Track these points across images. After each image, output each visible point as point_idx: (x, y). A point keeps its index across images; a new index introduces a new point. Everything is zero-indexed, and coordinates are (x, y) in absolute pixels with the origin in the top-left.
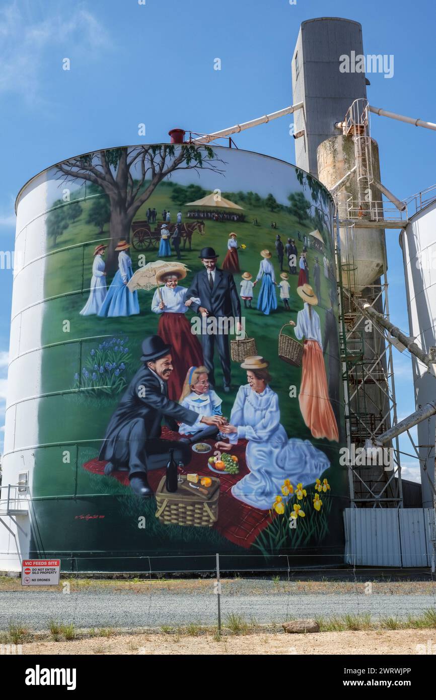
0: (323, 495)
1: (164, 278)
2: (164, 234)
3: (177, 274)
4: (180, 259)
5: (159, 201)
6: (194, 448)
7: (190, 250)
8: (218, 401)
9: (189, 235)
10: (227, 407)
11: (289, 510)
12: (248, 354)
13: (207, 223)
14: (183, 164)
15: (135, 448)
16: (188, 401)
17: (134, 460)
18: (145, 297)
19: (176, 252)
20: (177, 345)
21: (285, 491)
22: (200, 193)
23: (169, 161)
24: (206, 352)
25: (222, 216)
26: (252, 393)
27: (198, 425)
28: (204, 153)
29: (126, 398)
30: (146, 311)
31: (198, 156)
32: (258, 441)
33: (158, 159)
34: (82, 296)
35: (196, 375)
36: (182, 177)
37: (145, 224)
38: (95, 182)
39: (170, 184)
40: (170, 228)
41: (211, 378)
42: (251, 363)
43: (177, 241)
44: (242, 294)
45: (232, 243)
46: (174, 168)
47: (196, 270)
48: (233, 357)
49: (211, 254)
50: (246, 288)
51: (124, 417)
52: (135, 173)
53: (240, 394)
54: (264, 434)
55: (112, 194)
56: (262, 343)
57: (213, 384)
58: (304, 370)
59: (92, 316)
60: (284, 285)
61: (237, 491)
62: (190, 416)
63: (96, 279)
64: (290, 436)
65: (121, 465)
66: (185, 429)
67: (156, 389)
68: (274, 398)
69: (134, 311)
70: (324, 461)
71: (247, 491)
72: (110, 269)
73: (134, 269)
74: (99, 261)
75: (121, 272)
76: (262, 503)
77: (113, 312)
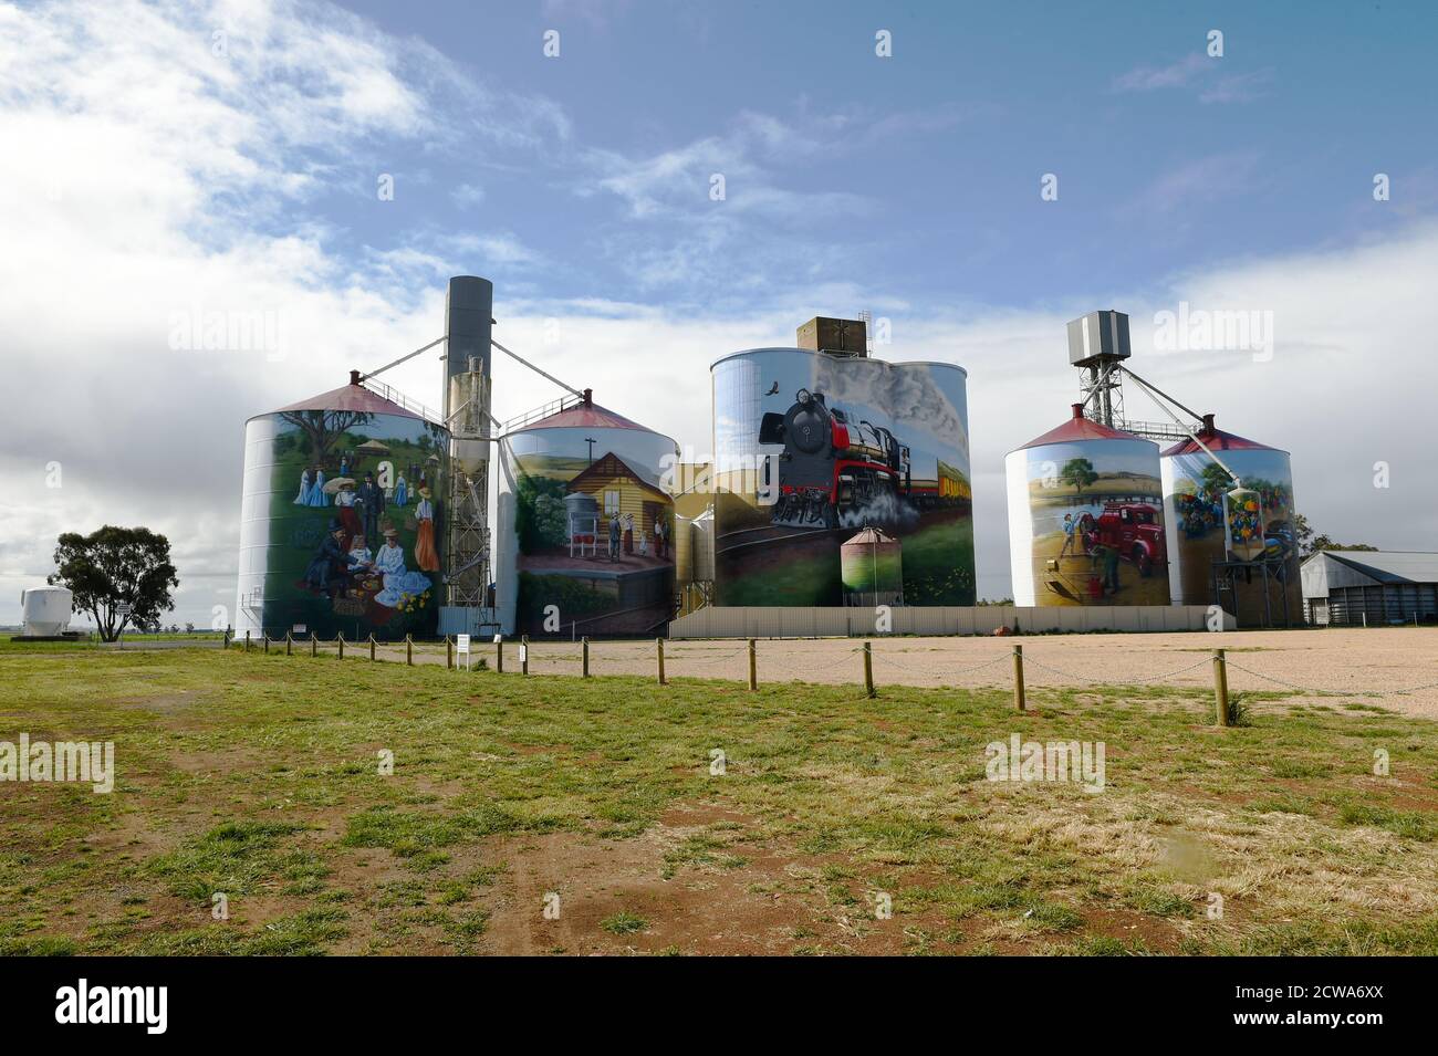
1: (343, 487)
2: (344, 463)
3: (350, 485)
4: (351, 476)
5: (342, 443)
6: (356, 576)
7: (358, 472)
8: (369, 553)
9: (358, 464)
10: (374, 556)
11: (406, 607)
12: (387, 529)
13: (369, 457)
14: (356, 423)
16: (354, 553)
17: (323, 582)
18: (332, 497)
19: (349, 473)
20: (348, 523)
22: (365, 439)
23: (348, 420)
24: (364, 527)
25: (378, 453)
26: (388, 549)
27: (358, 565)
28: (369, 416)
29: (320, 550)
31: (365, 418)
32: (390, 573)
33: (341, 419)
34: (295, 492)
35: (357, 539)
36: (355, 430)
37: (333, 456)
38: (303, 428)
39: (349, 434)
40: (347, 460)
41: (366, 541)
42: (388, 533)
43: (351, 467)
44: (386, 496)
46: (351, 425)
47: (362, 484)
48: (379, 530)
49: (370, 475)
50: (389, 493)
51: (317, 561)
52: (328, 426)
53: (382, 549)
54: (393, 569)
55: (314, 437)
56: (396, 522)
57: (367, 544)
58: (419, 535)
59: (301, 505)
60: (411, 489)
61: (377, 598)
62: (354, 561)
63: (304, 485)
64: (408, 570)
65: (315, 584)
66: (350, 567)
67: (336, 547)
68: (400, 551)
69: (325, 504)
70: (428, 582)
71: (383, 598)
72: (312, 480)
73: (326, 480)
74: (305, 474)
75: (319, 483)
76: (390, 604)
77: (313, 504)
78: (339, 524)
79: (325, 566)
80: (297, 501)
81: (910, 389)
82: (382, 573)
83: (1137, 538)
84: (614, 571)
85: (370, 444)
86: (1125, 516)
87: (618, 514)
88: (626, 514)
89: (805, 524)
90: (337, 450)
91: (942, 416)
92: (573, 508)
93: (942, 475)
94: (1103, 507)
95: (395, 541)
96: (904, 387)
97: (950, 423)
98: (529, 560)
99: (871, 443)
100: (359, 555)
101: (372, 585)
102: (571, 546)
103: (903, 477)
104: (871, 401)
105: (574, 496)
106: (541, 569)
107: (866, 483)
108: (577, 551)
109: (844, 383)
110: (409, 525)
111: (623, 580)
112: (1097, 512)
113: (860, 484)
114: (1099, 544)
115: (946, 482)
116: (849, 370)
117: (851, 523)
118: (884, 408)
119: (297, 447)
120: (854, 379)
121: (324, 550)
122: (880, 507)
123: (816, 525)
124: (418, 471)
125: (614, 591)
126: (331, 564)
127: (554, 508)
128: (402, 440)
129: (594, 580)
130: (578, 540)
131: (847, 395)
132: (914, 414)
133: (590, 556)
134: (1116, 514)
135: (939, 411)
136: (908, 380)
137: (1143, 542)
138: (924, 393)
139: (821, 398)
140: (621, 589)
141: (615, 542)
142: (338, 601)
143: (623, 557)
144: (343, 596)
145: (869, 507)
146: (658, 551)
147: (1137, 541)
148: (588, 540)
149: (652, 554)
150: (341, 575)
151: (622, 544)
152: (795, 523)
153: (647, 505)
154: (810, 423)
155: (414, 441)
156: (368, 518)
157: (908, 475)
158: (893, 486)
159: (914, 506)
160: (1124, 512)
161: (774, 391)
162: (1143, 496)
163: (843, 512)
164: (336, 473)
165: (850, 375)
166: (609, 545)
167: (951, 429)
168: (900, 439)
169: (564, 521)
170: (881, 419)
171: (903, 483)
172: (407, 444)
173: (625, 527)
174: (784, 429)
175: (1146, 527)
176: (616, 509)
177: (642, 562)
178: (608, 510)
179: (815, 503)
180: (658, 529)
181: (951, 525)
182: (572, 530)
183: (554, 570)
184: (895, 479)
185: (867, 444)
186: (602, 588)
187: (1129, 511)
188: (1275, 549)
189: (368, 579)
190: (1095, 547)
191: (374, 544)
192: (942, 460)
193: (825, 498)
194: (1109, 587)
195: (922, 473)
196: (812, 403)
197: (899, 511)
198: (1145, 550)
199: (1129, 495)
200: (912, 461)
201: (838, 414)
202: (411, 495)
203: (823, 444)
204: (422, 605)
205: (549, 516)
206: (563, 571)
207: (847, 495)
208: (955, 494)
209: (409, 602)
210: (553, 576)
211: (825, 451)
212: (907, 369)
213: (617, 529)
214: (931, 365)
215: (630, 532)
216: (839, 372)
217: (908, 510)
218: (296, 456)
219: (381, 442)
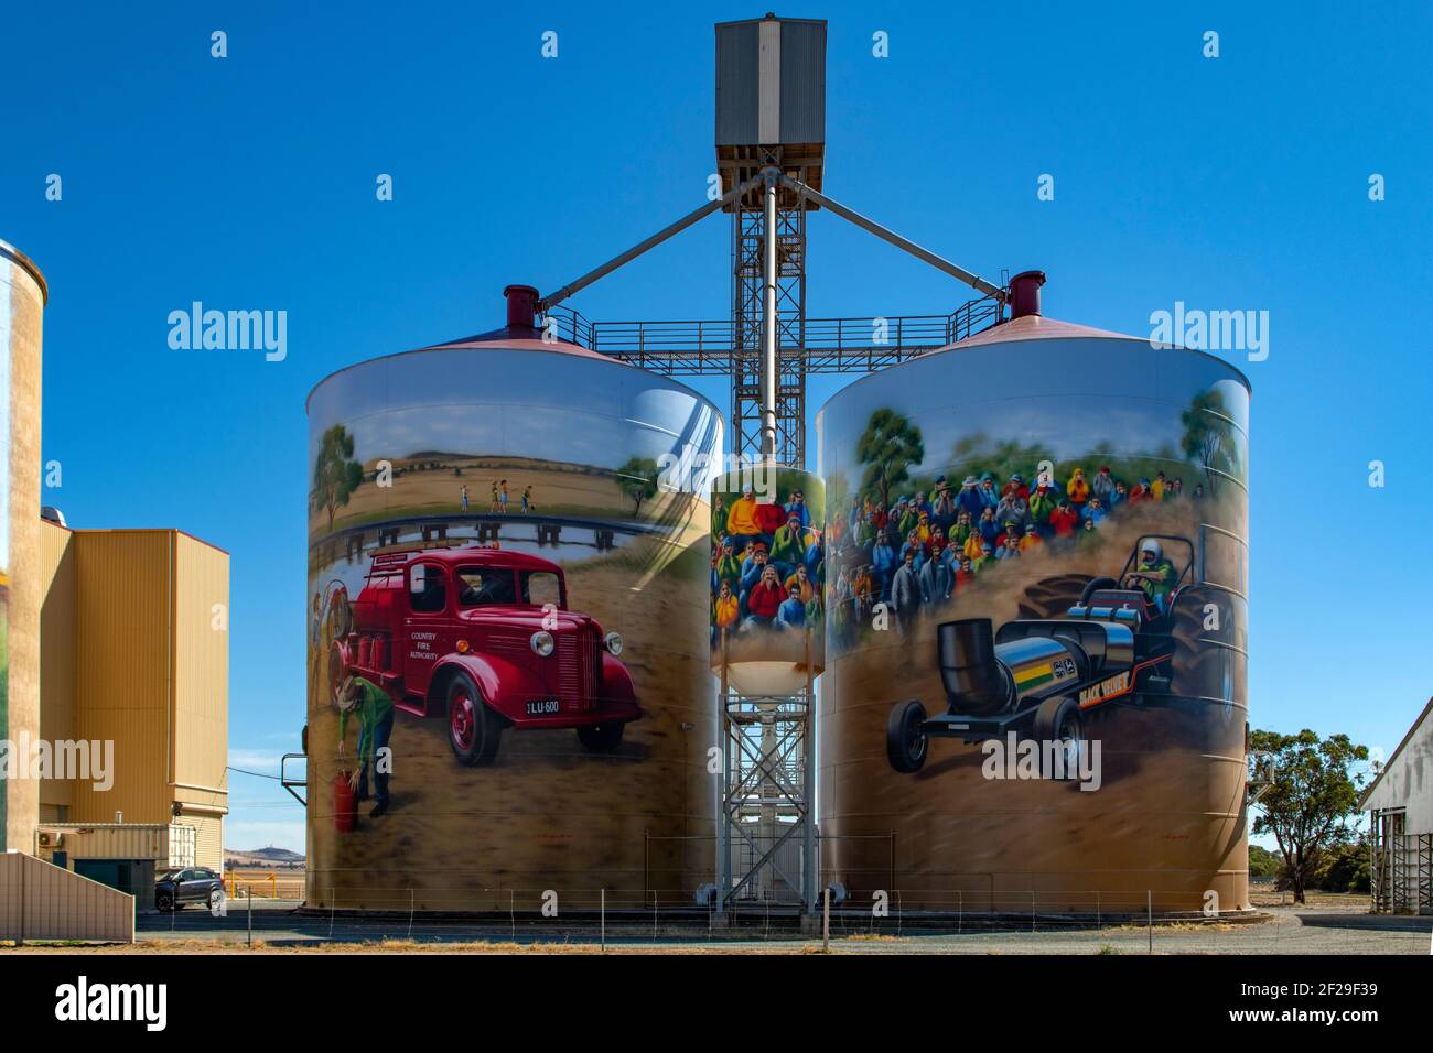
83: (454, 650)
86: (418, 586)
94: (368, 562)
112: (354, 576)
114: (356, 674)
134: (397, 581)
137: (477, 665)
147: (452, 658)
160: (418, 572)
162: (488, 522)
175: (489, 615)
187: (434, 570)
188: (1045, 669)
190: (347, 684)
194: (366, 797)
198: (481, 688)
199: (436, 522)
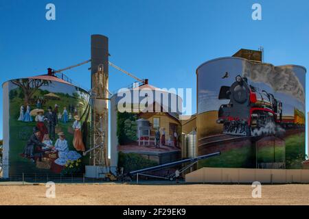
0: (79, 163)
1: (38, 113)
2: (38, 102)
4: (42, 108)
5: (37, 93)
8: (52, 142)
10: (54, 143)
12: (59, 132)
13: (50, 100)
15: (31, 151)
16: (44, 142)
17: (31, 154)
18: (34, 117)
20: (42, 129)
21: (68, 162)
22: (48, 92)
23: (40, 83)
24: (49, 131)
25: (54, 99)
26: (60, 140)
29: (29, 141)
30: (34, 121)
31: (47, 83)
34: (18, 115)
35: (46, 136)
36: (43, 88)
38: (20, 87)
39: (40, 90)
40: (40, 101)
41: (50, 137)
42: (60, 134)
43: (42, 104)
44: (58, 118)
45: (56, 105)
48: (56, 132)
49: (50, 108)
50: (59, 116)
51: (29, 145)
52: (31, 86)
54: (63, 150)
55: (25, 90)
56: (63, 129)
57: (50, 138)
58: (75, 136)
59: (21, 121)
60: (70, 115)
61: (56, 161)
62: (45, 145)
63: (22, 112)
64: (70, 150)
65: (28, 155)
66: (43, 148)
67: (36, 139)
68: (66, 142)
69: (31, 120)
70: (79, 155)
71: (58, 162)
72: (25, 110)
73: (31, 110)
74: (22, 107)
75: (28, 111)
76: (62, 164)
77: (26, 120)
78: (37, 129)
79: (32, 147)
80: (19, 119)
81: (284, 77)
82: (58, 151)
84: (157, 152)
85: (50, 95)
87: (159, 128)
88: (162, 128)
89: (238, 133)
90: (35, 97)
91: (297, 89)
92: (140, 125)
93: (296, 114)
95: (64, 137)
96: (281, 76)
97: (300, 92)
98: (122, 147)
99: (266, 100)
100: (47, 143)
101: (54, 156)
102: (139, 141)
103: (278, 115)
104: (267, 82)
105: (141, 120)
106: (127, 150)
107: (263, 117)
108: (141, 143)
109: (255, 74)
110: (69, 131)
111: (161, 156)
113: (261, 117)
115: (298, 117)
116: (258, 68)
117: (256, 134)
118: (272, 85)
119: (18, 95)
120: (260, 72)
121: (32, 141)
122: (269, 128)
123: (243, 134)
124: (73, 108)
125: (157, 160)
126: (34, 147)
127: (132, 125)
128: (65, 93)
129: (149, 155)
130: (142, 138)
131: (257, 79)
132: (285, 88)
133: (147, 145)
135: (296, 86)
136: (283, 73)
138: (290, 79)
139: (246, 80)
140: (160, 159)
141: (158, 139)
142: (38, 162)
143: (161, 146)
144: (40, 160)
145: (264, 127)
146: (176, 144)
148: (146, 138)
149: (173, 145)
150: (39, 152)
151: (161, 141)
152: (234, 133)
153: (171, 124)
154: (242, 91)
155: (71, 94)
156: (50, 126)
157: (281, 114)
158: (274, 119)
159: (283, 127)
161: (226, 76)
163: (253, 130)
164: (35, 107)
165: (258, 70)
166: (155, 141)
167: (301, 95)
168: (277, 99)
169: (136, 131)
170: (271, 90)
171: (278, 118)
172: (67, 95)
173: (162, 133)
174: (230, 93)
176: (158, 126)
177: (169, 148)
178: (154, 126)
179: (242, 125)
180: (175, 135)
181: (299, 135)
182: (139, 134)
183: (132, 151)
184: (275, 116)
185: (265, 100)
186: (152, 159)
189: (51, 153)
191: (54, 138)
192: (296, 107)
193: (246, 123)
195: (287, 114)
196: (242, 82)
197: (276, 130)
200: (283, 108)
201: (253, 88)
202: (70, 117)
203: (246, 100)
204: (77, 165)
205: (130, 128)
206: (135, 151)
207: (255, 122)
208: (301, 123)
209: (70, 164)
210: (132, 154)
211: (247, 104)
212: (283, 68)
213: (158, 134)
214: (294, 66)
215: (164, 135)
216: (253, 69)
217: (280, 129)
218: (17, 99)
219: (55, 94)
